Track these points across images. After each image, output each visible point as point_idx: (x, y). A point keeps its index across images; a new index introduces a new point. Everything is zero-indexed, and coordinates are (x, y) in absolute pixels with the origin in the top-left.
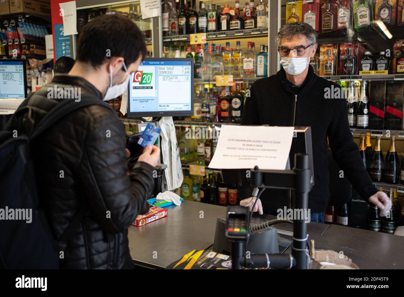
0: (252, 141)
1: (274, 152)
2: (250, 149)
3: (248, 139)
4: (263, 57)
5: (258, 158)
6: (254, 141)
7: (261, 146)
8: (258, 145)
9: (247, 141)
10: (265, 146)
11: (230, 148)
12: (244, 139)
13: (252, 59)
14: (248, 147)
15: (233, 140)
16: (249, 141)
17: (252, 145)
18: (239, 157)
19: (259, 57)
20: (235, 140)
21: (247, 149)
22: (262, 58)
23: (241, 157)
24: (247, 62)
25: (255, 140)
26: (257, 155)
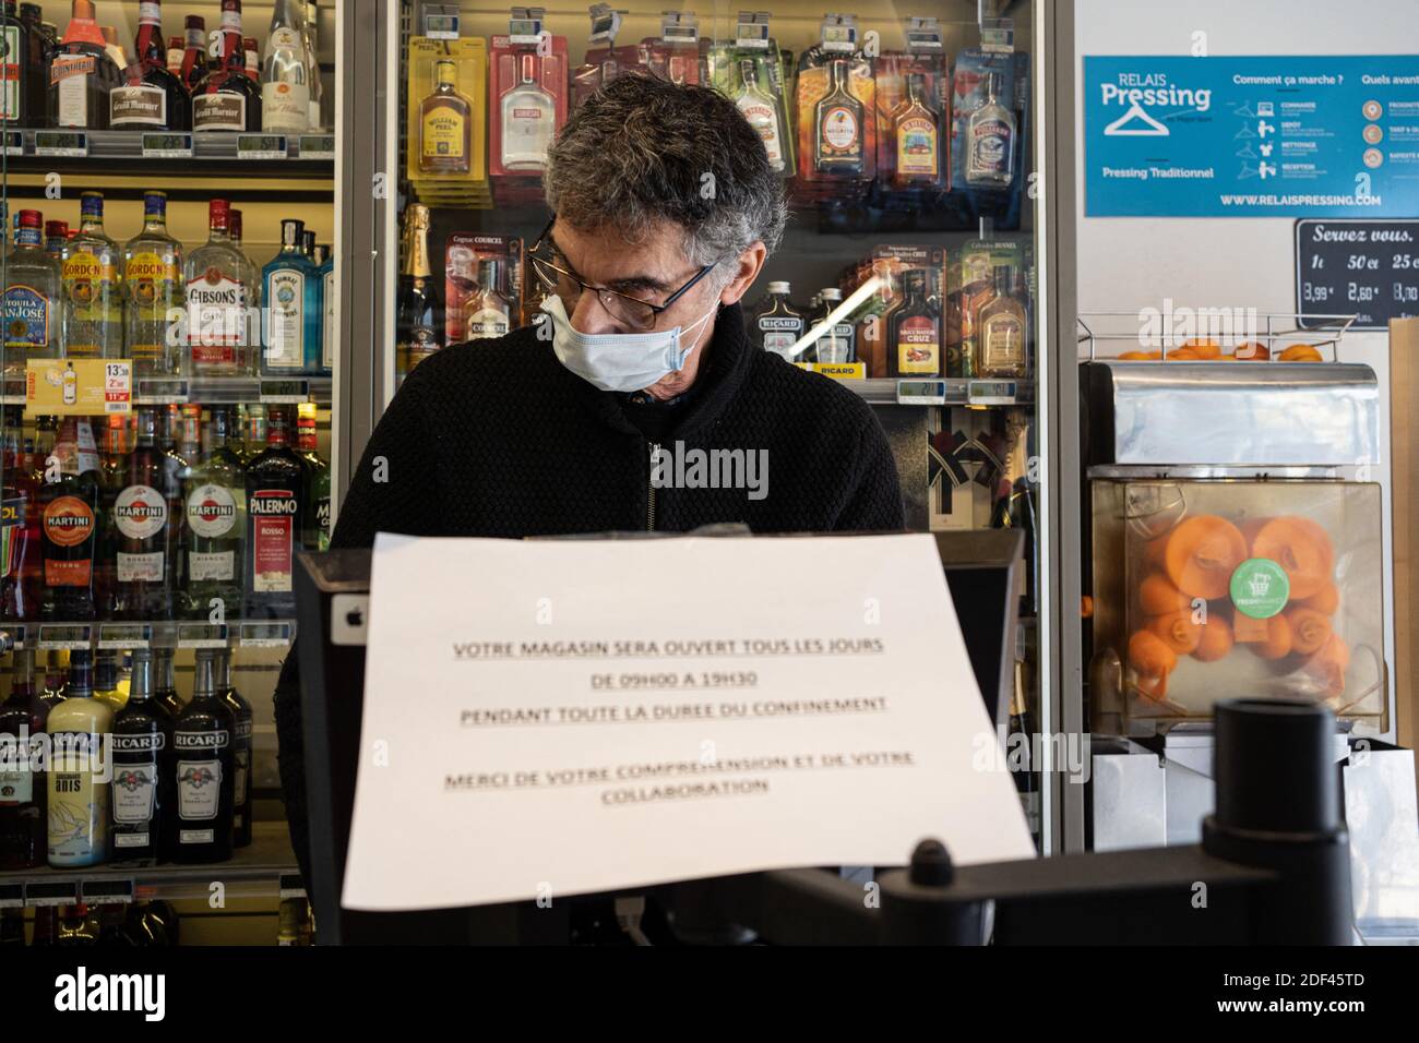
0: (661, 647)
1: (868, 716)
2: (662, 712)
3: (623, 640)
4: (298, 277)
5: (772, 776)
6: (676, 648)
7: (747, 679)
8: (719, 678)
9: (624, 649)
10: (781, 678)
11: (491, 716)
12: (592, 638)
13: (237, 287)
14: (650, 697)
15: (497, 648)
16: (639, 647)
17: (667, 680)
18: (600, 787)
19: (276, 275)
20: (516, 650)
21: (641, 711)
22: (293, 282)
23: (615, 785)
24: (205, 298)
25: (684, 638)
26: (752, 756)
